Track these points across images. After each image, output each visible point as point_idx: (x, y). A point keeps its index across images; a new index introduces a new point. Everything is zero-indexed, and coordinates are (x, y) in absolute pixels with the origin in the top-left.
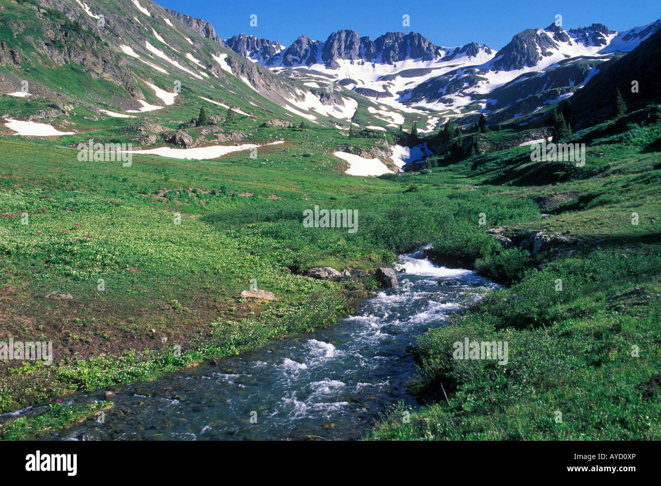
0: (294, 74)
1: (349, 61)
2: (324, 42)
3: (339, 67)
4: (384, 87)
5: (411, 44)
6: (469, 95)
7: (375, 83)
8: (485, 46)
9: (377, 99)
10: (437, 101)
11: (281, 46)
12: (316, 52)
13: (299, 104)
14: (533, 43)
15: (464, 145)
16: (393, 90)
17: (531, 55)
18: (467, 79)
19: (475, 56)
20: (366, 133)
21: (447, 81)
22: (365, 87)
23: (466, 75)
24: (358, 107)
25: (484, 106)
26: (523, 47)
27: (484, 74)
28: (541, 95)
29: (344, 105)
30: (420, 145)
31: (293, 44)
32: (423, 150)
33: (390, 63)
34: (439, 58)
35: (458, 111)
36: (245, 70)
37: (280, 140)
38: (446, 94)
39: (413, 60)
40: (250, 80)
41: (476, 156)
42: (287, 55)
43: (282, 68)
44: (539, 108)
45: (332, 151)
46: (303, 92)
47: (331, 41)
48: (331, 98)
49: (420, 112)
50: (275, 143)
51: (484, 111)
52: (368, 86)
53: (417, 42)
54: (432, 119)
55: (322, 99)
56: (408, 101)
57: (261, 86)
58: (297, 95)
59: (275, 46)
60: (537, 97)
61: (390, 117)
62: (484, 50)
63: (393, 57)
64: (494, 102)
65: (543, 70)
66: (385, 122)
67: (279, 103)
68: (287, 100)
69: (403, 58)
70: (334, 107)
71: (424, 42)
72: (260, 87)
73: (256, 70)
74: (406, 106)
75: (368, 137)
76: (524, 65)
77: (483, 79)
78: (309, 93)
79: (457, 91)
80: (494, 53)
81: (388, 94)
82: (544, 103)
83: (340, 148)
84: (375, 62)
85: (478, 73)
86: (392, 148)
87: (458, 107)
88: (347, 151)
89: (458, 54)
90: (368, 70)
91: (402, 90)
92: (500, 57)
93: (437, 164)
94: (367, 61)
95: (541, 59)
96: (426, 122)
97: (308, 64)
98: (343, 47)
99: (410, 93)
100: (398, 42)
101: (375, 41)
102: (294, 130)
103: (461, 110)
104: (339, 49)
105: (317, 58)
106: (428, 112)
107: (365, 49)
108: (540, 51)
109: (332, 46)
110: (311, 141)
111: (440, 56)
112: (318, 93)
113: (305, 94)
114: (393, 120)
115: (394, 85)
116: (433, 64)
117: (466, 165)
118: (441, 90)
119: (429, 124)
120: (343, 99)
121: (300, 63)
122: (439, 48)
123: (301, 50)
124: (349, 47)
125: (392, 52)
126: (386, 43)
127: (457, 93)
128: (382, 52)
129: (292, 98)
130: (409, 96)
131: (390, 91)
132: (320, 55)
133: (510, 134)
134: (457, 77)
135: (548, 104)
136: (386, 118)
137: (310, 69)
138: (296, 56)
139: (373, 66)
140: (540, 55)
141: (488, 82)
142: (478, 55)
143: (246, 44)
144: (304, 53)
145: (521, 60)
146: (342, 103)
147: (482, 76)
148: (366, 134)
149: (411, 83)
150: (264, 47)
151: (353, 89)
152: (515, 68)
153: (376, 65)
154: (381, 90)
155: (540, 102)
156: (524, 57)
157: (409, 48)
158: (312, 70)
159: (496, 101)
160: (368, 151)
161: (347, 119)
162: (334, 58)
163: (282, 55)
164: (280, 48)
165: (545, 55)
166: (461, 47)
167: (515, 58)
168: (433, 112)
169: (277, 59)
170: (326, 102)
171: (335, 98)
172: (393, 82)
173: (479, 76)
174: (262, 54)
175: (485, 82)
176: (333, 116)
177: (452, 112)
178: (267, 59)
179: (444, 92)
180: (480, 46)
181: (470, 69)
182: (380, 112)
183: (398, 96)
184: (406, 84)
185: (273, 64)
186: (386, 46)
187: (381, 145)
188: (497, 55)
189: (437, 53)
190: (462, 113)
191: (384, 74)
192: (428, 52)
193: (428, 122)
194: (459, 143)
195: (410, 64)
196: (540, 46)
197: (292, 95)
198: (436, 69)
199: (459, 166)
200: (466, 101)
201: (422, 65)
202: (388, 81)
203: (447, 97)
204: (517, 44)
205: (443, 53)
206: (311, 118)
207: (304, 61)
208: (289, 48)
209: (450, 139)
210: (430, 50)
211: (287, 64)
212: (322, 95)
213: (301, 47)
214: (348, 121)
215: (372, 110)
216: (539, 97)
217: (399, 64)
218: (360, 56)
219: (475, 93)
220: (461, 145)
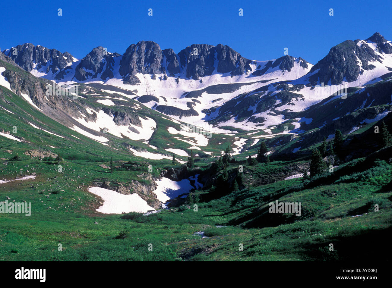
0: (87, 89)
1: (151, 75)
2: (122, 54)
3: (139, 82)
4: (189, 104)
5: (218, 57)
6: (283, 113)
7: (178, 99)
8: (300, 59)
9: (180, 118)
10: (247, 120)
11: (73, 58)
12: (113, 65)
13: (90, 125)
14: (353, 56)
15: (229, 178)
16: (198, 108)
17: (350, 68)
18: (279, 96)
19: (289, 71)
20: (129, 165)
21: (257, 98)
22: (168, 105)
23: (278, 92)
24: (157, 126)
25: (297, 125)
26: (341, 60)
27: (298, 90)
28: (358, 114)
29: (140, 125)
30: (191, 178)
31: (87, 56)
32: (192, 183)
33: (196, 78)
34: (249, 73)
35: (269, 131)
36: (26, 86)
37: (31, 174)
38: (256, 112)
39: (221, 75)
40: (32, 97)
41: (239, 191)
42: (80, 68)
43: (73, 82)
44: (356, 128)
45: (87, 186)
46: (94, 111)
47: (130, 54)
48: (127, 117)
49: (227, 132)
50: (26, 178)
51: (296, 131)
52: (170, 103)
53: (225, 55)
54: (239, 140)
55: (116, 119)
56: (215, 120)
57: (45, 104)
58: (87, 114)
59: (66, 58)
60: (352, 116)
61: (192, 139)
62: (299, 64)
63: (199, 72)
64: (309, 121)
65: (363, 86)
66: (187, 144)
67: (65, 123)
68: (76, 119)
69: (209, 72)
70: (129, 128)
71: (233, 55)
72: (43, 106)
73: (39, 86)
74: (212, 125)
75: (131, 170)
76: (343, 80)
77: (297, 96)
78: (102, 112)
79: (269, 108)
80: (310, 66)
81: (192, 112)
82: (361, 123)
83: (96, 183)
84: (179, 77)
85: (292, 89)
86: (157, 182)
87: (269, 127)
88: (104, 186)
89: (270, 68)
90: (171, 86)
91: (209, 108)
92: (317, 71)
93: (198, 200)
94: (170, 76)
95: (362, 72)
96: (233, 144)
97: (104, 79)
98: (143, 60)
99: (217, 112)
100: (204, 55)
101: (179, 54)
102: (50, 164)
103: (272, 130)
104: (139, 62)
105: (113, 72)
106: (236, 132)
107: (168, 63)
108: (360, 64)
109: (131, 59)
110: (66, 175)
111: (251, 70)
112: (112, 112)
113: (97, 113)
114: (195, 142)
115: (199, 102)
116: (244, 79)
117: (227, 201)
118: (251, 108)
119: (236, 146)
120: (140, 118)
121: (94, 77)
122: (250, 62)
123: (96, 63)
124: (150, 60)
125: (197, 66)
126: (192, 56)
127: (268, 111)
128: (186, 66)
129: (81, 117)
130: (216, 114)
131: (194, 109)
132: (117, 68)
133: (278, 167)
134: (269, 93)
135: (365, 124)
136: (188, 139)
137: (105, 84)
138: (90, 69)
139: (177, 81)
140: (361, 68)
141: (303, 99)
142: (292, 69)
143: (32, 55)
144: (99, 66)
145: (339, 74)
146: (139, 123)
147: (296, 92)
148: (129, 167)
149: (218, 100)
150: (54, 59)
151: (154, 107)
152: (334, 83)
153: (180, 80)
154: (185, 108)
155: (357, 122)
156: (343, 71)
157: (216, 62)
158: (108, 85)
159: (311, 120)
160: (126, 186)
161: (144, 140)
162: (133, 72)
163: (74, 69)
164: (72, 60)
165: (367, 69)
166: (274, 60)
167: (333, 73)
168: (242, 133)
169: (68, 72)
170: (120, 122)
171: (131, 118)
172: (199, 99)
173: (293, 92)
174: (50, 66)
175: (299, 99)
176: (128, 138)
177: (262, 132)
178: (57, 73)
179: (255, 110)
180: (295, 59)
181: (283, 85)
182: (181, 133)
183: (203, 115)
184: (213, 101)
185: (63, 78)
186: (191, 60)
187: (143, 179)
188: (313, 69)
189: (248, 68)
190: (273, 133)
191: (190, 90)
192: (238, 66)
193: (235, 143)
194: (225, 176)
195: (218, 79)
196: (360, 59)
197: (82, 114)
198: (246, 84)
199: (220, 201)
200: (278, 120)
201: (230, 80)
202: (193, 98)
203: (258, 115)
204: (334, 57)
205: (253, 67)
206: (102, 140)
207: (99, 75)
208: (82, 61)
209: (217, 172)
210: (240, 64)
211: (80, 78)
212: (116, 115)
213: (95, 60)
214: (145, 143)
215: (172, 130)
216: (355, 116)
217: (205, 79)
218: (162, 70)
219: (289, 111)
220: (226, 178)
